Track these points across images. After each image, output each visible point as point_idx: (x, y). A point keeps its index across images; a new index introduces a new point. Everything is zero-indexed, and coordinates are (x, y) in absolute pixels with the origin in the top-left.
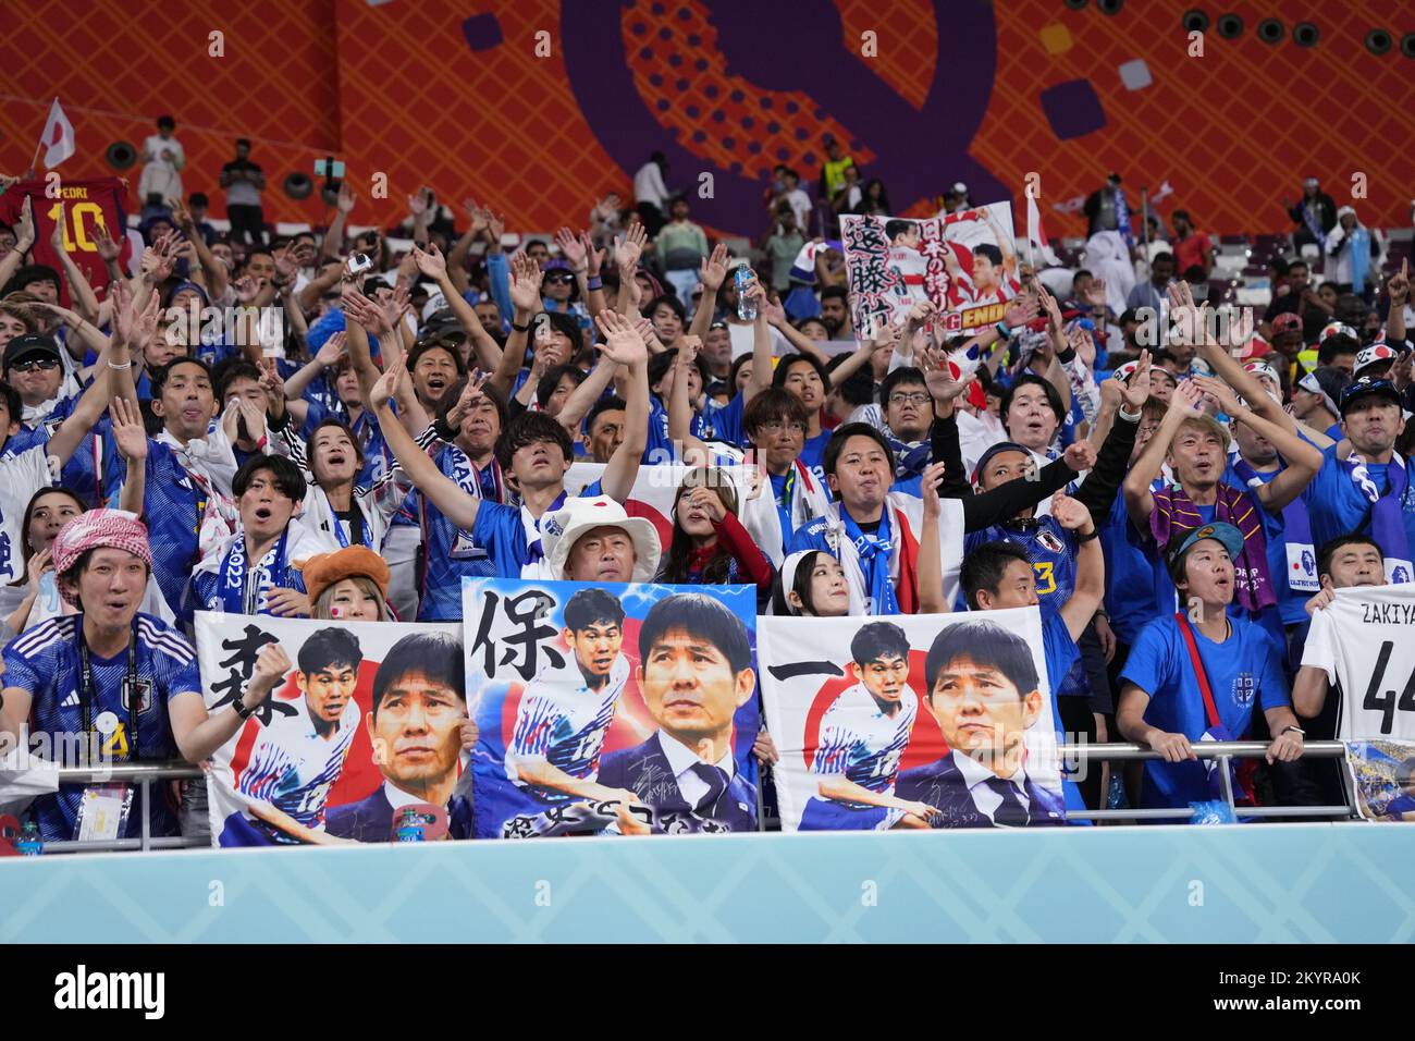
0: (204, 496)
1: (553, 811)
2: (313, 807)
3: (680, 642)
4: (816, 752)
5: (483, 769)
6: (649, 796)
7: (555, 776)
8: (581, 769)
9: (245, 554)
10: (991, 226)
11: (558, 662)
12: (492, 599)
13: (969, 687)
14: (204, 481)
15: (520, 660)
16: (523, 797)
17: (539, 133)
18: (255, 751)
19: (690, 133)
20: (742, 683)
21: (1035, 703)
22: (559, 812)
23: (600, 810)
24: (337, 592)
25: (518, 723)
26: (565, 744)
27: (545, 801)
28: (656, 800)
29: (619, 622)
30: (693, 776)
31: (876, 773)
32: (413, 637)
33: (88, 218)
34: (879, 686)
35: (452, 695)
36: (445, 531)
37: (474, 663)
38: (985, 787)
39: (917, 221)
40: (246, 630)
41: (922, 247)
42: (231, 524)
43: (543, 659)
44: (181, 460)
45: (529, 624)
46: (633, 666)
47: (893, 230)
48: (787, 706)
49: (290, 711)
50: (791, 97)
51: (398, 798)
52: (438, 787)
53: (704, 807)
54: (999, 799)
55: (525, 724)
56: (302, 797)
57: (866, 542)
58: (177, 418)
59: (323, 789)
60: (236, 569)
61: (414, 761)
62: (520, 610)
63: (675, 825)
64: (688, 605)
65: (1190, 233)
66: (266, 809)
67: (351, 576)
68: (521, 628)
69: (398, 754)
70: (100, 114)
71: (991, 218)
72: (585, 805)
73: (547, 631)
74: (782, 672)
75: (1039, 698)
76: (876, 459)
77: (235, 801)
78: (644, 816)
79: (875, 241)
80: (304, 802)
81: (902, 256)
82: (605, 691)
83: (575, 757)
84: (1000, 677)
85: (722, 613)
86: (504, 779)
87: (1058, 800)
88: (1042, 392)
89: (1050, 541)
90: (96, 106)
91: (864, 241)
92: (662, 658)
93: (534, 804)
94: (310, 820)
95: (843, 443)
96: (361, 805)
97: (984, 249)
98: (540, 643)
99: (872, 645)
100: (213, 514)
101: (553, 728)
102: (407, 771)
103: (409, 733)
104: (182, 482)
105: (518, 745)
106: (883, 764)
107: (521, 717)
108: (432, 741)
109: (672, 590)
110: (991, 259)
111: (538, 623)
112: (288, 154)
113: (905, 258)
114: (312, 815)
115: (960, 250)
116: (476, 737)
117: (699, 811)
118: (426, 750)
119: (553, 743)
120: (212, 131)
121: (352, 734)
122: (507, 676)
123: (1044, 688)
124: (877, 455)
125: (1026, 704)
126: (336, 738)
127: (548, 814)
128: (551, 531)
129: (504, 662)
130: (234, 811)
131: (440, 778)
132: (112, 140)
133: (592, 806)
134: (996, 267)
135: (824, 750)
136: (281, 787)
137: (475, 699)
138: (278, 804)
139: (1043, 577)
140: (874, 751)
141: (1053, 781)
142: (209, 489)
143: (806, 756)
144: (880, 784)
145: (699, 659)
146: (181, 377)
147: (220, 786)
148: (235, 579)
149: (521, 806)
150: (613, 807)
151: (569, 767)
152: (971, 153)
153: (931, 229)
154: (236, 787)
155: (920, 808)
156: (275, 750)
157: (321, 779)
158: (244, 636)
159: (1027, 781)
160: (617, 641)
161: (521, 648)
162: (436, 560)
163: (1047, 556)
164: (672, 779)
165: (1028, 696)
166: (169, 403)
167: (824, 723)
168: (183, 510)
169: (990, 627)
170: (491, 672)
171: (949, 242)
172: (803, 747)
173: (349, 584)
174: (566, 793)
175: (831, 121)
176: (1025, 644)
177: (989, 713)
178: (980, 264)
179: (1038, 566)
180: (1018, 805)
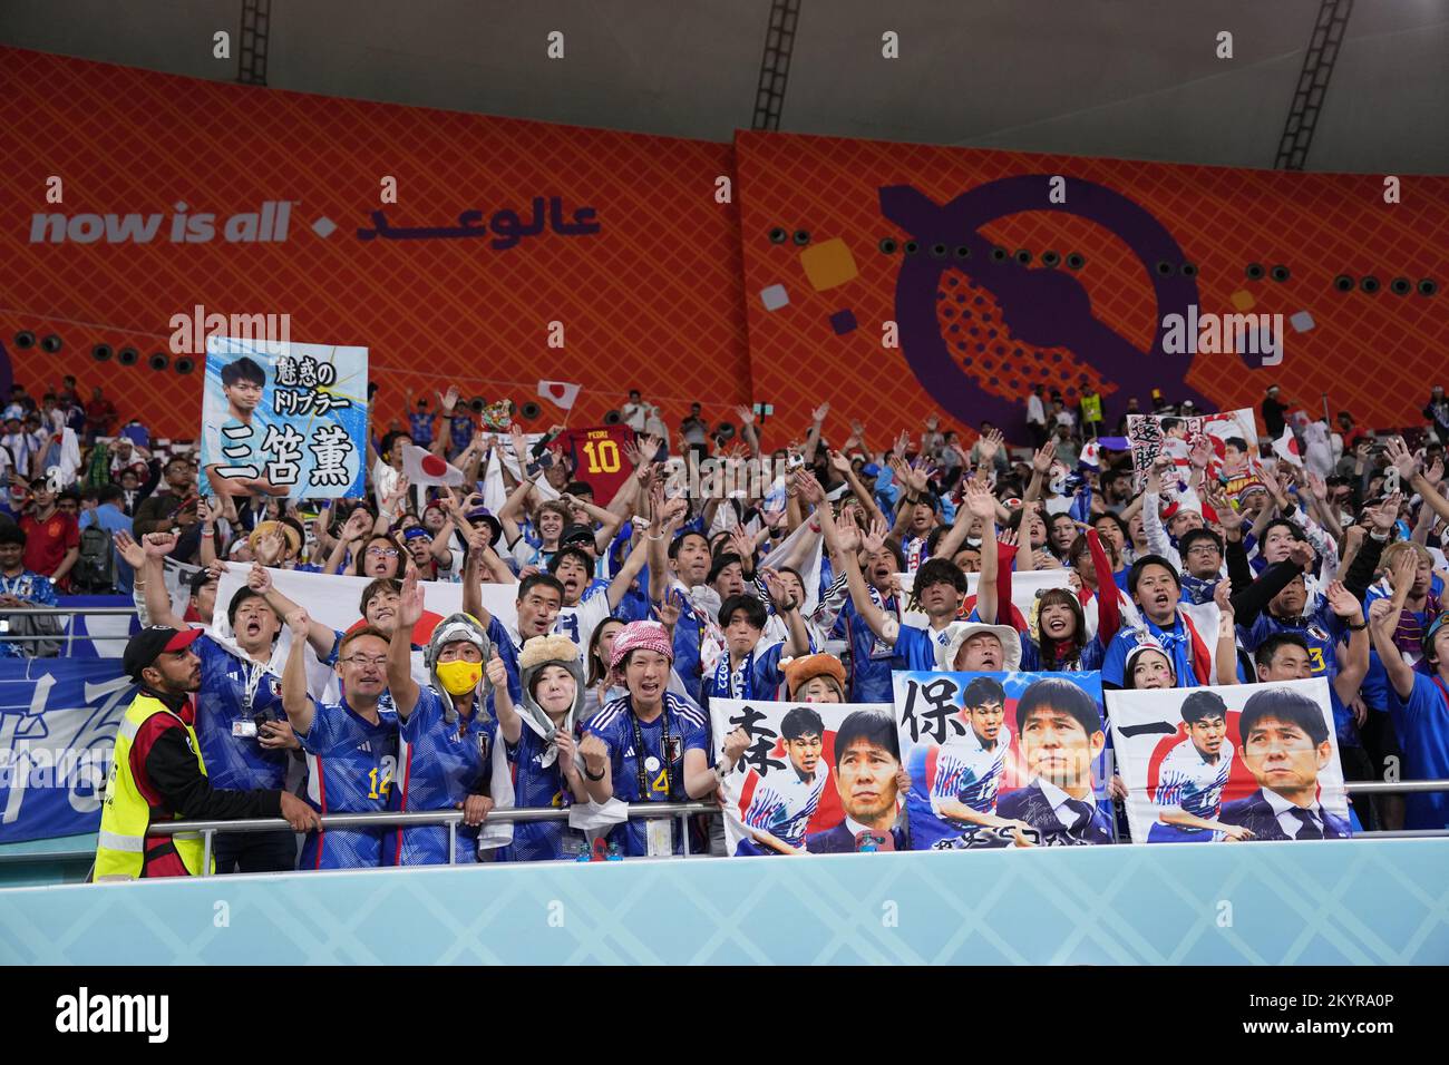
0: (704, 624)
1: (967, 835)
2: (797, 834)
3: (1046, 715)
4: (1157, 790)
5: (915, 806)
6: (1036, 822)
7: (965, 811)
8: (984, 806)
9: (729, 665)
10: (1239, 424)
11: (961, 731)
12: (913, 686)
13: (1274, 739)
14: (703, 614)
15: (935, 729)
16: (945, 826)
17: (884, 386)
18: (756, 794)
19: (987, 379)
20: (1095, 742)
21: (1326, 750)
22: (972, 835)
23: (1001, 834)
24: (810, 686)
25: (938, 773)
26: (971, 788)
27: (960, 829)
28: (1041, 825)
29: (1002, 702)
30: (1066, 808)
31: (1203, 805)
32: (857, 714)
33: (608, 450)
34: (1204, 740)
35: (887, 755)
36: (865, 641)
37: (904, 731)
38: (1289, 815)
39: (1184, 418)
40: (744, 710)
41: (1187, 438)
42: (721, 644)
43: (950, 729)
44: (689, 600)
45: (940, 704)
46: (1013, 733)
47: (1166, 425)
48: (1134, 756)
49: (780, 766)
50: (1055, 351)
51: (855, 828)
52: (883, 820)
53: (1076, 830)
54: (1300, 824)
55: (943, 774)
56: (789, 827)
57: (1167, 638)
58: (689, 571)
59: (803, 821)
60: (723, 676)
61: (866, 801)
62: (933, 693)
63: (1057, 842)
64: (1052, 686)
65: (1352, 427)
66: (765, 835)
67: (819, 675)
68: (934, 706)
69: (854, 796)
70: (601, 394)
71: (1239, 420)
72: (990, 830)
73: (952, 709)
74: (1128, 732)
75: (1329, 747)
76: (1165, 580)
77: (742, 830)
78: (1033, 838)
79: (1153, 433)
80: (790, 830)
81: (1173, 445)
82: (996, 752)
83: (980, 797)
84: (1299, 731)
85: (1076, 691)
86: (930, 813)
87: (1346, 824)
88: (1289, 531)
89: (1316, 631)
90: (598, 389)
91: (1145, 433)
92: (1033, 727)
93: (953, 831)
94: (796, 843)
95: (1141, 570)
96: (830, 832)
97: (1233, 441)
98: (948, 717)
99: (1196, 710)
100: (709, 637)
101: (962, 777)
102: (860, 809)
103: (860, 782)
104: (690, 615)
105: (938, 790)
106: (1209, 798)
107: (939, 769)
108: (875, 788)
109: (1040, 676)
110: (1239, 447)
111: (946, 703)
112: (719, 410)
113: (1174, 445)
114: (797, 839)
115: (1215, 440)
116: (910, 783)
117: (1071, 831)
118: (873, 794)
119: (963, 787)
120: (670, 399)
121: (824, 783)
122: (926, 740)
123: (1332, 739)
124: (1166, 578)
125: (1318, 751)
126: (814, 784)
127: (964, 837)
128: (942, 642)
129: (924, 731)
130: (743, 837)
131: (883, 813)
132: (608, 409)
133: (995, 830)
134: (1242, 454)
135: (1162, 788)
136: (774, 820)
137: (906, 756)
138: (772, 832)
139: (1315, 659)
140: (1201, 788)
141: (1342, 810)
142: (707, 620)
143: (1149, 793)
144: (1207, 813)
145: (1061, 726)
146: (692, 544)
147: (733, 821)
148: (723, 683)
149: (944, 833)
150: (1011, 832)
151: (976, 805)
152: (1187, 381)
153: (1194, 425)
154: (743, 820)
155: (1238, 830)
156: (771, 793)
157: (802, 814)
158: (743, 714)
159: (1321, 810)
160: (1001, 716)
161: (935, 721)
162: (860, 662)
163: (1317, 644)
164: (1051, 812)
165: (1320, 745)
166: (683, 561)
167: (1163, 767)
168: (690, 634)
169: (1288, 693)
170: (915, 739)
171: (1208, 435)
172: (1146, 785)
173: (818, 681)
174: (975, 824)
175: (1085, 365)
176: (1317, 705)
177: (1290, 758)
178: (1231, 452)
179: (1311, 651)
180: (1315, 828)
